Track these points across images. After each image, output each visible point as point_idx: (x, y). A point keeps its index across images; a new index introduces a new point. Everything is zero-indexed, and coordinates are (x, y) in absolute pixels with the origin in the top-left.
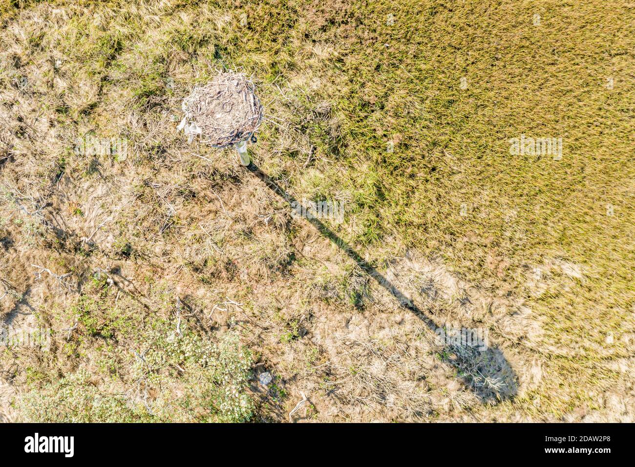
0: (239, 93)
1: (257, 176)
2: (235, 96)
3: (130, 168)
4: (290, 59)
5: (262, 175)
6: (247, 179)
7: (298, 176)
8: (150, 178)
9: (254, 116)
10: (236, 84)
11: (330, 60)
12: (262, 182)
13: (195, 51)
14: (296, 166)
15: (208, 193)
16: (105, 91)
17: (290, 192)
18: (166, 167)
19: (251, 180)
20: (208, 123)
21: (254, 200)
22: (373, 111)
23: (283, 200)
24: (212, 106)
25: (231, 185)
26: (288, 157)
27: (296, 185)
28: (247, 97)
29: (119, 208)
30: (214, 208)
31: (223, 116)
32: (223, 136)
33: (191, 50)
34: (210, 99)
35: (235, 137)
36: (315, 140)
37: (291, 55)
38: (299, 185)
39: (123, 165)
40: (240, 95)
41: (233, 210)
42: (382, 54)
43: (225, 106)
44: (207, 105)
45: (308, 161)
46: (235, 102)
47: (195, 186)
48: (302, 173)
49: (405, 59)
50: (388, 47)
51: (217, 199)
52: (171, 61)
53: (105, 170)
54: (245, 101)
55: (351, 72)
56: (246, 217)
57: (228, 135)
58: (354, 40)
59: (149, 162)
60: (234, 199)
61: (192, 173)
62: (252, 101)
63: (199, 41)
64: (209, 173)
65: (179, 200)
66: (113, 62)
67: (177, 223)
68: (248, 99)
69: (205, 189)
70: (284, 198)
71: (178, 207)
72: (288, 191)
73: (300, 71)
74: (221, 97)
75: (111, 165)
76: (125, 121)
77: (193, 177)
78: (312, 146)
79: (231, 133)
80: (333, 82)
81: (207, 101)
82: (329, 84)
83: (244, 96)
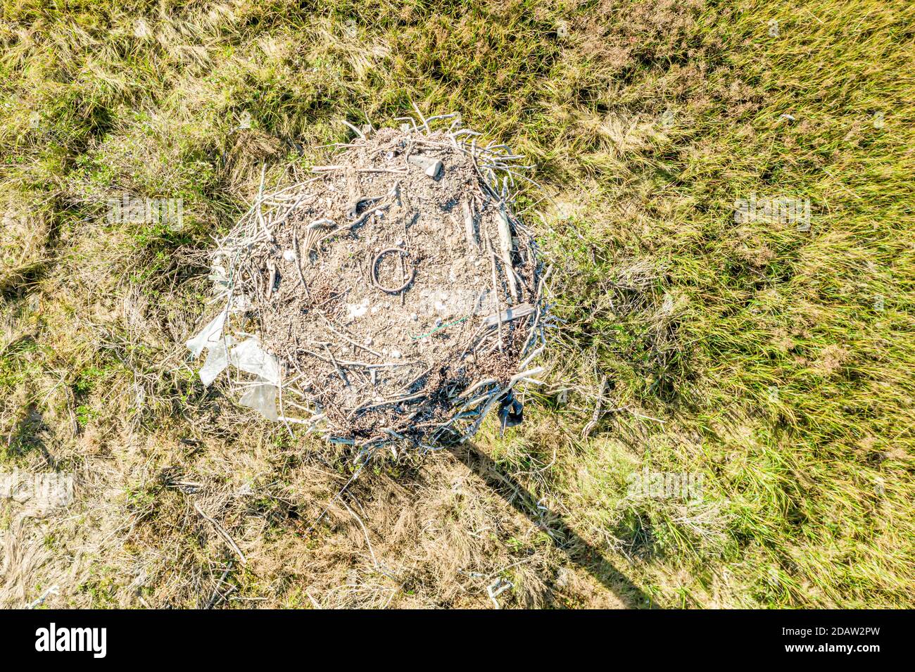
0: (448, 207)
1: (461, 460)
2: (431, 220)
3: (125, 438)
4: (540, 152)
5: (474, 458)
6: (437, 468)
7: (571, 459)
8: (176, 467)
9: (516, 313)
10: (431, 171)
11: (647, 154)
12: (476, 478)
13: (297, 132)
14: (562, 432)
15: (331, 505)
16: (65, 235)
17: (549, 503)
18: (221, 434)
19: (444, 472)
20: (309, 342)
21: (455, 529)
22: (759, 286)
23: (532, 527)
24: (331, 265)
25: (391, 486)
26: (541, 407)
27: (566, 484)
28: (484, 224)
29: (92, 549)
30: (346, 549)
31: (374, 310)
32: (379, 400)
33: (286, 129)
34: (319, 236)
35: (433, 403)
36: (614, 363)
37: (546, 141)
38: (575, 483)
39: (106, 429)
40: (453, 218)
41: (399, 553)
42: (779, 138)
43: (385, 268)
44: (305, 260)
45: (595, 417)
46: (429, 247)
47: (297, 489)
48: (579, 451)
49: (836, 151)
50: (791, 121)
51: (355, 523)
52: (235, 157)
53: (58, 444)
54: (472, 243)
55: (700, 186)
56: (435, 574)
57: (399, 394)
58: (706, 103)
59: (176, 422)
60: (400, 522)
61: (289, 453)
62: (505, 243)
63: (307, 107)
64: (332, 454)
65: (255, 525)
66: (79, 159)
67: (249, 590)
68: (485, 235)
69: (323, 495)
70: (534, 520)
71: (251, 545)
72: (543, 499)
73: (566, 182)
74: (370, 226)
75: (74, 430)
76: (114, 314)
77: (293, 463)
78: (604, 378)
79: (414, 388)
80: (654, 211)
81: (305, 246)
82: (642, 217)
83: (469, 223)
